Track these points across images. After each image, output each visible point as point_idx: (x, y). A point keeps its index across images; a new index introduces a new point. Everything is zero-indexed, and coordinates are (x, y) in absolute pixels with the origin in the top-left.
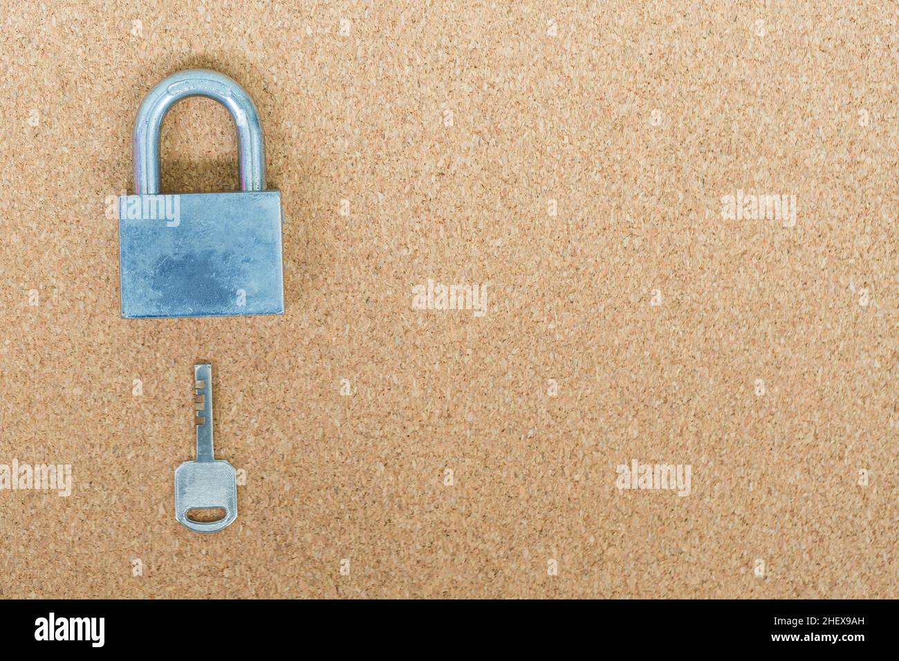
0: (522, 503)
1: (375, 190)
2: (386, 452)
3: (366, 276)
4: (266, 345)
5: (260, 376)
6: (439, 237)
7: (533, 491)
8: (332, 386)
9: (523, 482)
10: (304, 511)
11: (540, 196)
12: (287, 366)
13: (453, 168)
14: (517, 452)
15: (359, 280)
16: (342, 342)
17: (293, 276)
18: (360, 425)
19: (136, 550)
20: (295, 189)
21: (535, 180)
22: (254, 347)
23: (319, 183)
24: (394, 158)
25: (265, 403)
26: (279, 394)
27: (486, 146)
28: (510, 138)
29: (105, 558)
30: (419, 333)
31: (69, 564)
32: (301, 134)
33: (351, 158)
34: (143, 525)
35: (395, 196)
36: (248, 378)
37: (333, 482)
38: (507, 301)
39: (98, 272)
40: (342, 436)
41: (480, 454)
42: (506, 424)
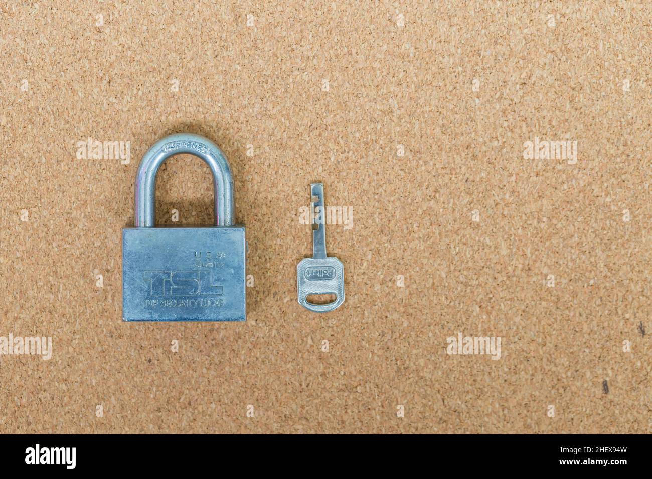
0: (585, 335)
1: (473, 96)
2: (481, 296)
3: (465, 162)
4: (389, 215)
5: (385, 239)
6: (522, 132)
7: (594, 326)
8: (439, 246)
9: (585, 320)
10: (418, 342)
11: (600, 100)
12: (405, 231)
13: (533, 79)
14: (581, 296)
15: (460, 165)
16: (447, 213)
17: (410, 162)
18: (461, 276)
19: (290, 371)
20: (412, 95)
21: (596, 88)
22: (380, 217)
23: (430, 91)
24: (488, 72)
25: (388, 260)
26: (399, 253)
27: (558, 62)
28: (577, 55)
29: (267, 378)
30: (507, 205)
31: (240, 382)
32: (417, 53)
33: (455, 72)
34: (296, 352)
35: (488, 100)
36: (375, 241)
37: (440, 320)
38: (574, 181)
39: (262, 160)
40: (447, 284)
41: (553, 298)
42: (573, 275)
